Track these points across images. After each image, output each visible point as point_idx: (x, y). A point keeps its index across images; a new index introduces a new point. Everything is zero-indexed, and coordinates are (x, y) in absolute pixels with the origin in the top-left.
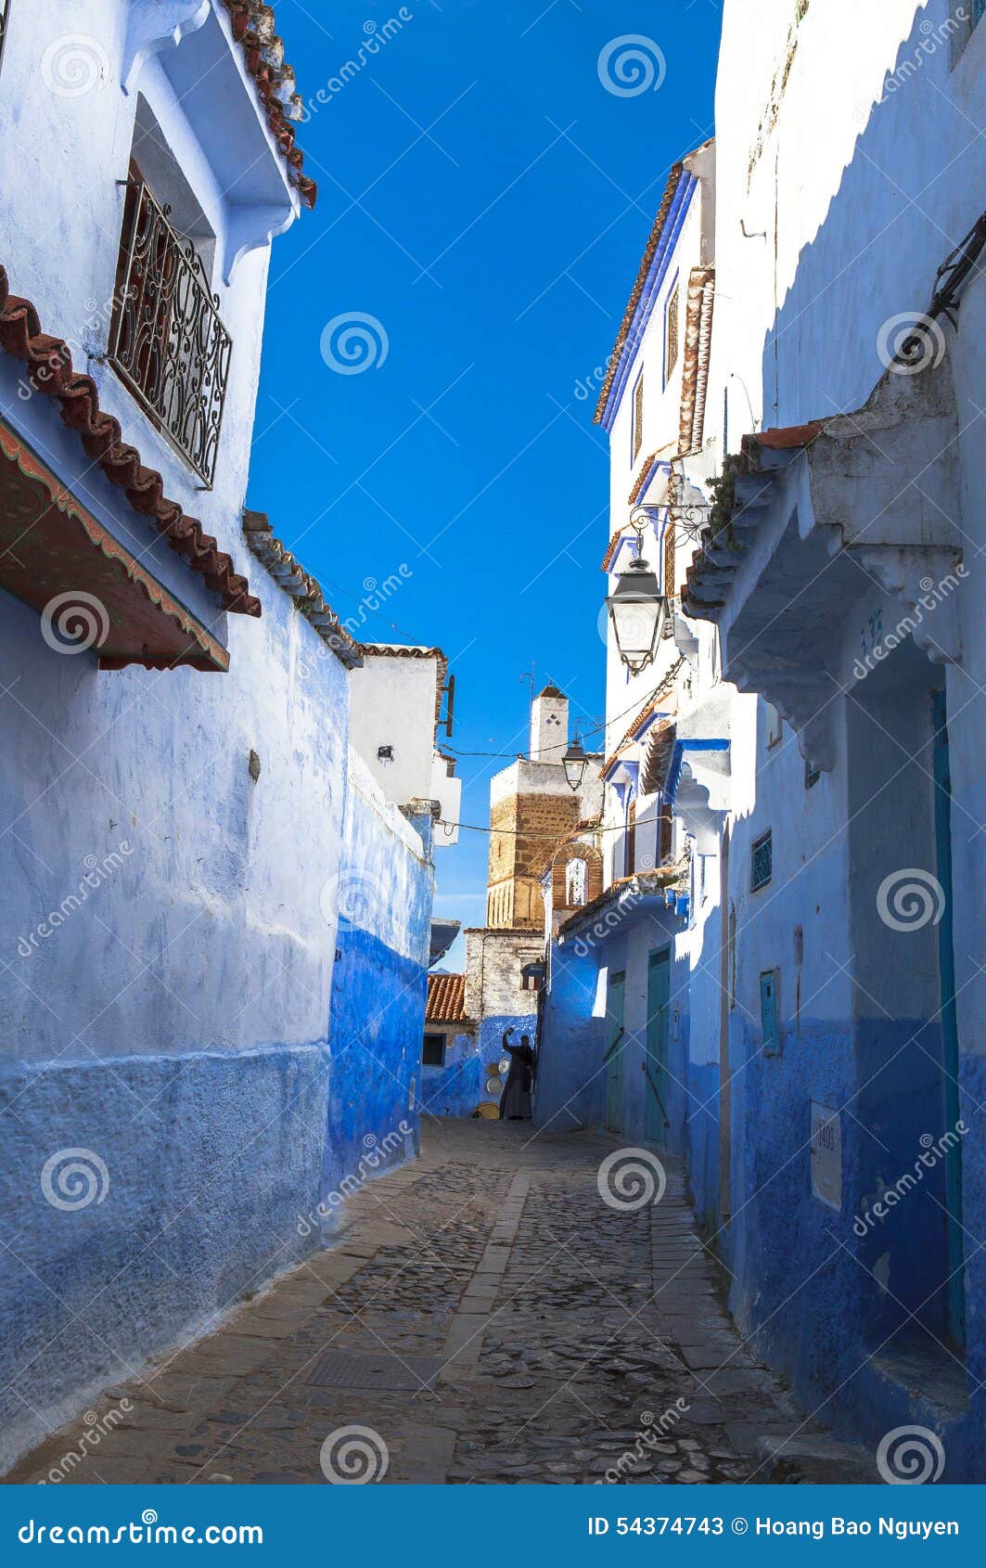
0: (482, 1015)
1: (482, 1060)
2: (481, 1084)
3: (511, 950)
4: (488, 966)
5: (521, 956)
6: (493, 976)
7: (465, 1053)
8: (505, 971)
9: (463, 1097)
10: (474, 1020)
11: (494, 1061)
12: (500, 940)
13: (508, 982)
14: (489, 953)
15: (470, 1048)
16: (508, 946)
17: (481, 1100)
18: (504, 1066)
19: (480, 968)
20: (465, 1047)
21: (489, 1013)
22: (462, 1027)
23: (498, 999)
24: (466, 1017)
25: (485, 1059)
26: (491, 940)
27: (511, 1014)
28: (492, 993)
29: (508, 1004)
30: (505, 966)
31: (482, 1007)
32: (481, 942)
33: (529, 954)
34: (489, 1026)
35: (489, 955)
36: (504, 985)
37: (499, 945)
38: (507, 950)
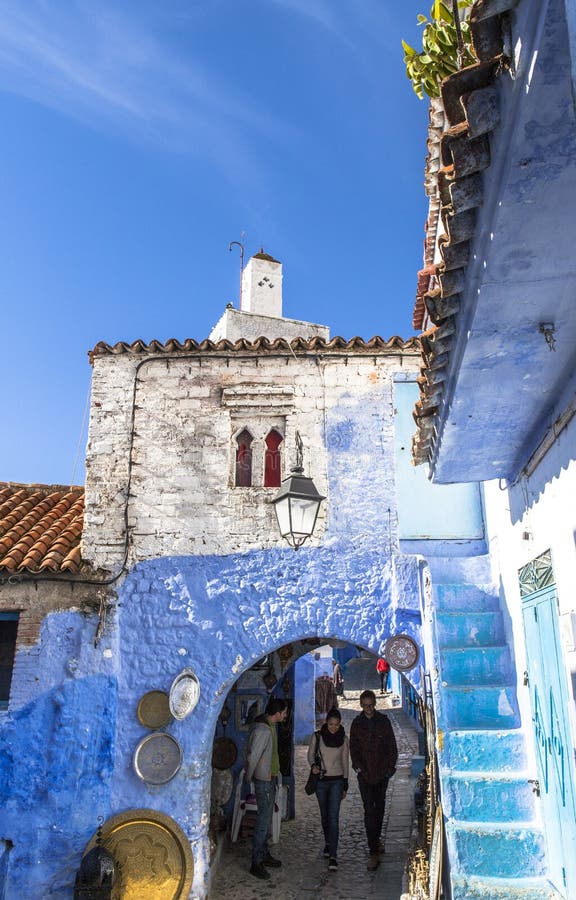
0: (126, 554)
1: (121, 681)
2: (117, 752)
3: (205, 391)
4: (147, 430)
5: (230, 403)
6: (158, 455)
7: (72, 664)
8: (197, 440)
9: (58, 798)
10: (103, 571)
11: (156, 683)
12: (179, 368)
13: (198, 469)
14: (150, 399)
15: (87, 648)
16: (198, 382)
17: (116, 806)
18: (184, 698)
19: (125, 437)
20: (74, 646)
21: (144, 549)
22: (67, 589)
23: (171, 510)
24: (81, 562)
25: (130, 682)
26: (157, 370)
27: (208, 550)
28: (154, 497)
29: (201, 524)
30: (190, 429)
31: (128, 536)
32: (130, 376)
33: (253, 396)
34: (144, 585)
35: (149, 405)
36: (183, 475)
37: (176, 382)
38: (195, 391)
